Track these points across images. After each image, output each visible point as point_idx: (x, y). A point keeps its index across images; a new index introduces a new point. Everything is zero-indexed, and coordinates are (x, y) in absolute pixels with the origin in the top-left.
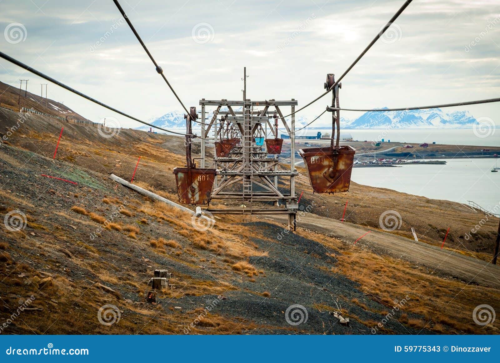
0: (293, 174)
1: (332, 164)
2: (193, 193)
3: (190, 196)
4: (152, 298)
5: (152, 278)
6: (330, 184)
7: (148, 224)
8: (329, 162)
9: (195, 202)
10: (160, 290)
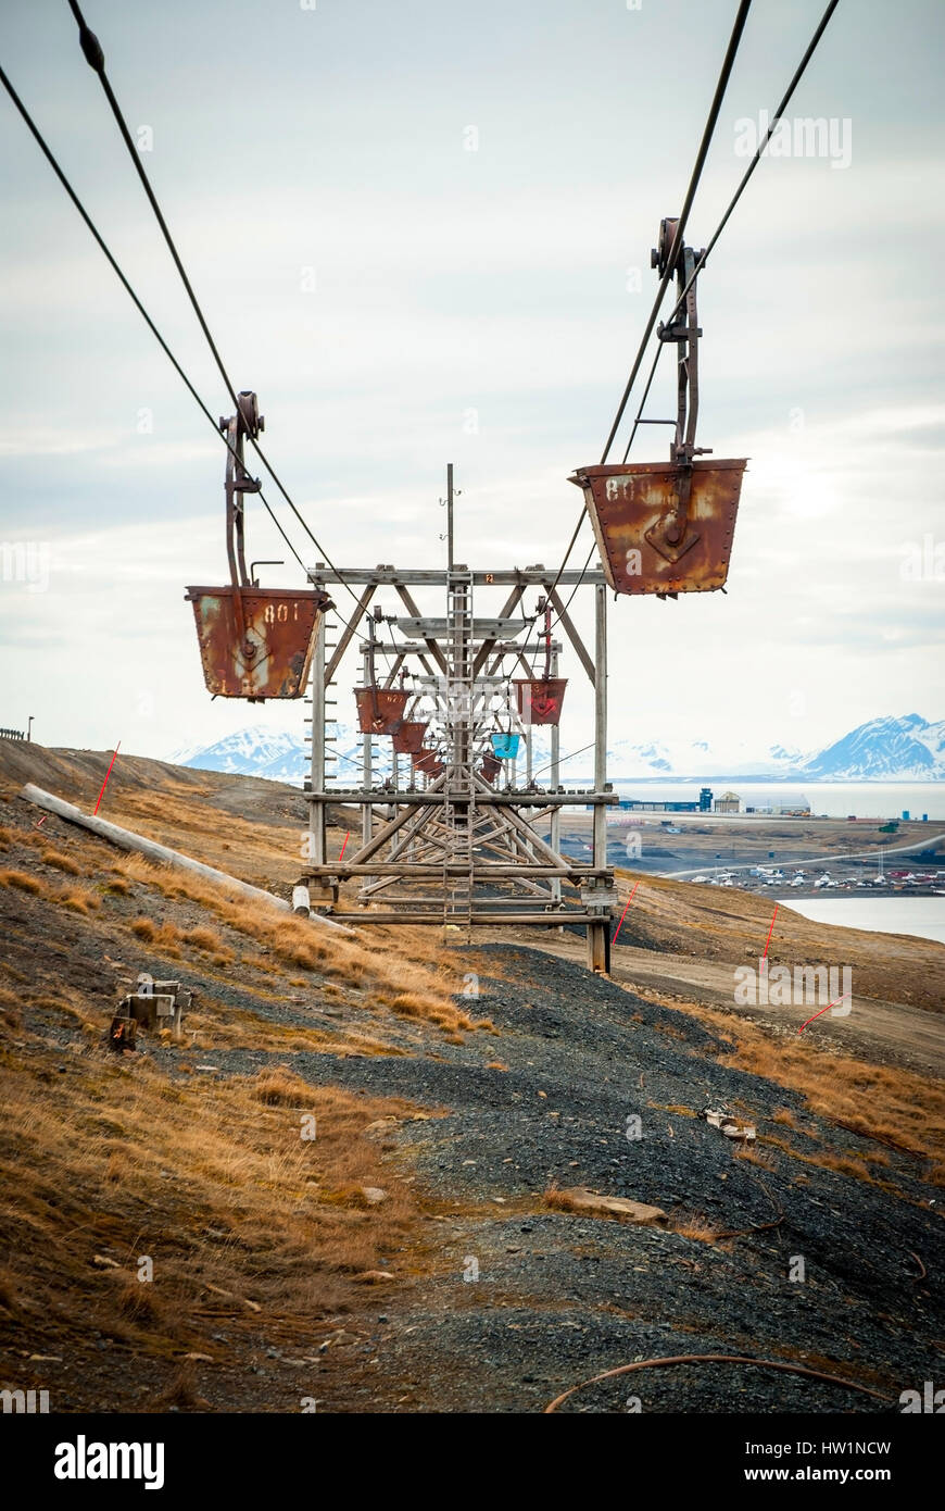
0: (600, 797)
1: (673, 500)
2: (250, 659)
3: (239, 671)
4: (122, 1037)
5: (129, 996)
6: (669, 564)
7: (131, 895)
8: (664, 494)
9: (255, 689)
10: (151, 1029)
